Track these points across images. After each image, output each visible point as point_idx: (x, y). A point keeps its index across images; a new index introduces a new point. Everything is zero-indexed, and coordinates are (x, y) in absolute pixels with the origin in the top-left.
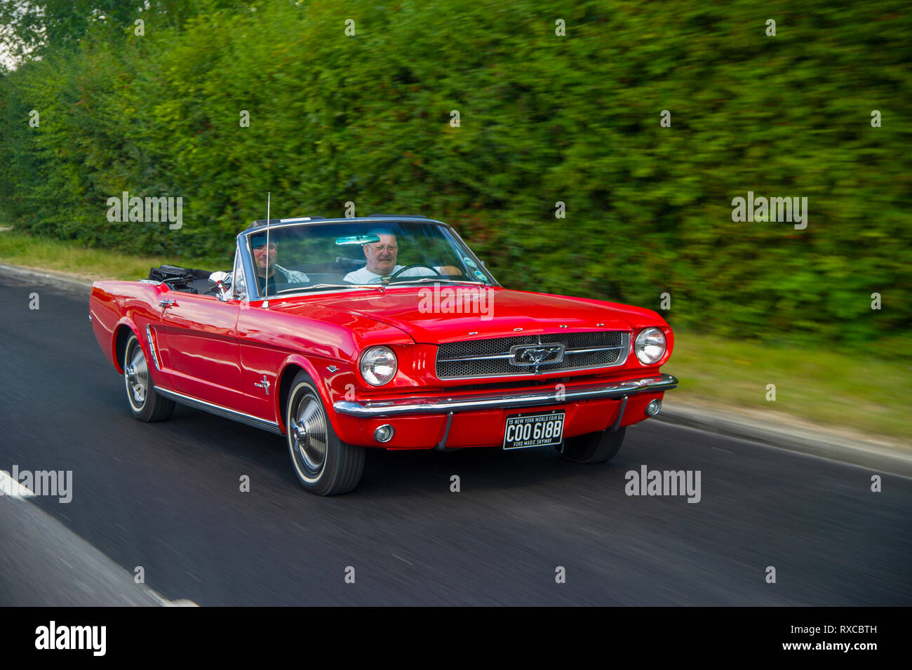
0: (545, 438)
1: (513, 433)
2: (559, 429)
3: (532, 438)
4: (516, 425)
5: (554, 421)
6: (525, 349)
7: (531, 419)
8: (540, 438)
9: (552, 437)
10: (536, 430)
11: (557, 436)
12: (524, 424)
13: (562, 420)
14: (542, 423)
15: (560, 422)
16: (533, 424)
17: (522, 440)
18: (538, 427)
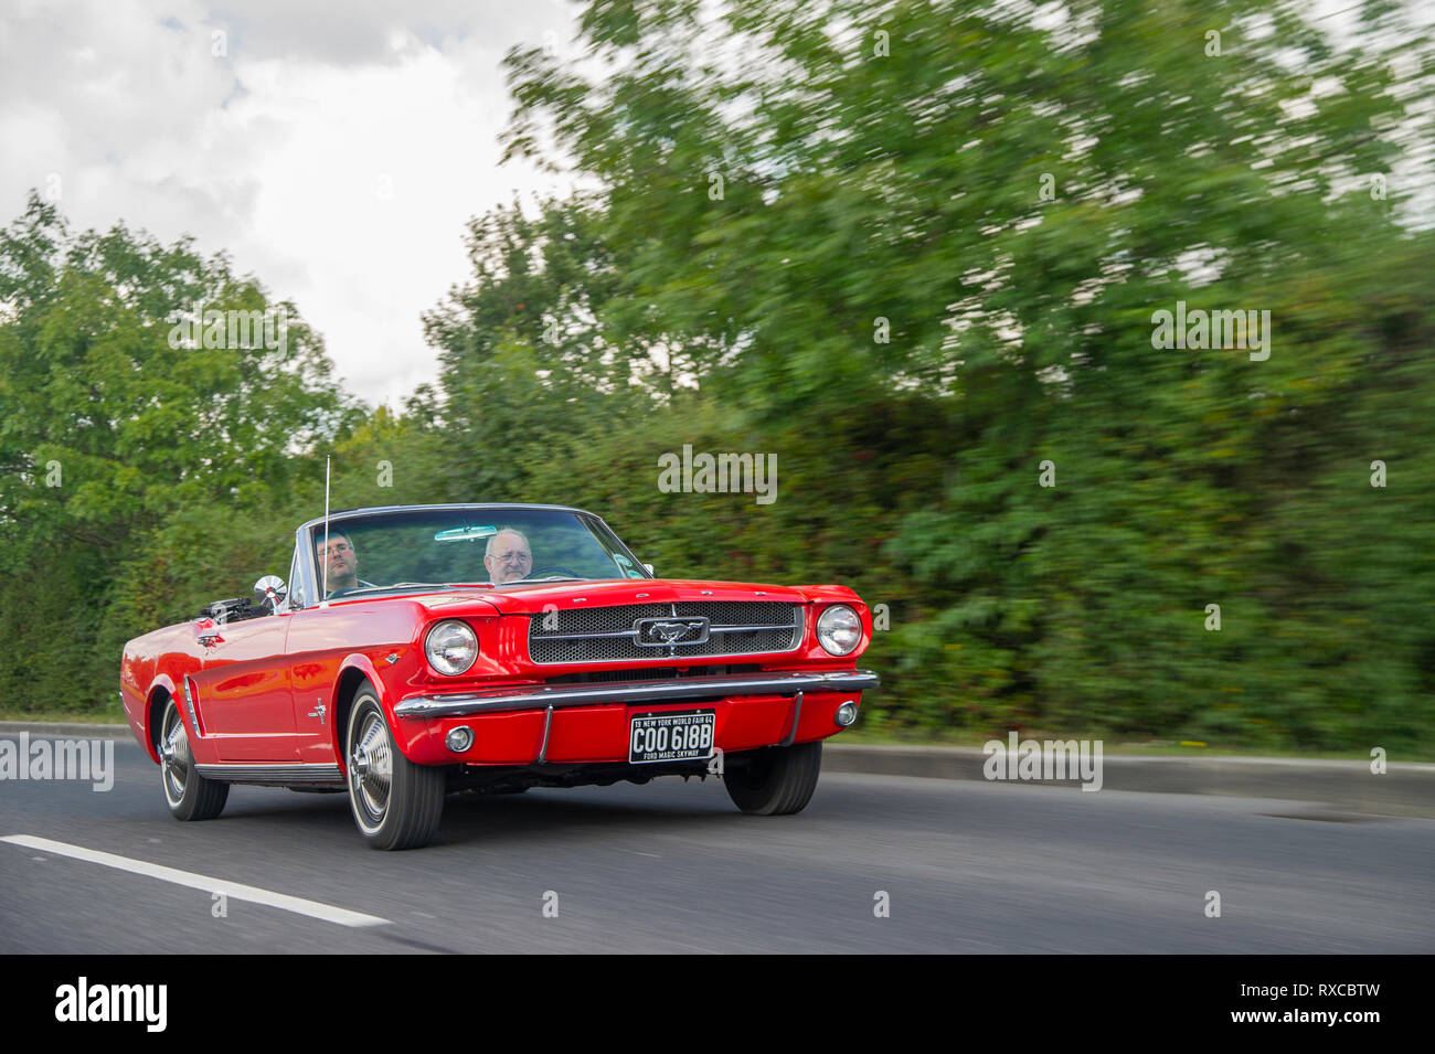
0: (689, 749)
1: (641, 740)
2: (708, 736)
3: (669, 748)
4: (645, 729)
5: (700, 725)
6: (653, 623)
7: (665, 720)
8: (681, 749)
9: (698, 748)
10: (675, 737)
11: (707, 745)
12: (657, 727)
13: (711, 724)
14: (683, 726)
15: (709, 727)
16: (670, 728)
17: (656, 750)
18: (678, 733)
